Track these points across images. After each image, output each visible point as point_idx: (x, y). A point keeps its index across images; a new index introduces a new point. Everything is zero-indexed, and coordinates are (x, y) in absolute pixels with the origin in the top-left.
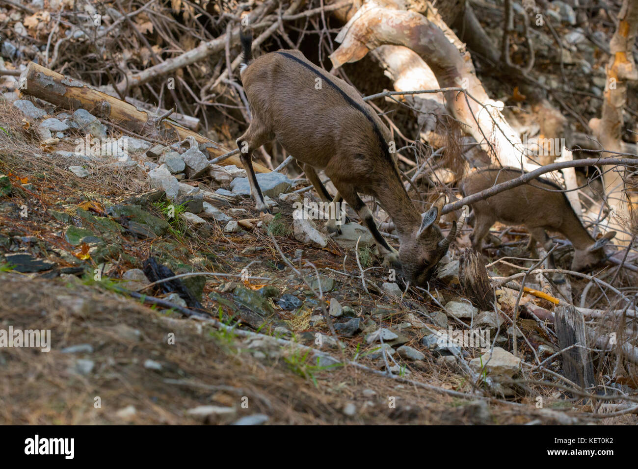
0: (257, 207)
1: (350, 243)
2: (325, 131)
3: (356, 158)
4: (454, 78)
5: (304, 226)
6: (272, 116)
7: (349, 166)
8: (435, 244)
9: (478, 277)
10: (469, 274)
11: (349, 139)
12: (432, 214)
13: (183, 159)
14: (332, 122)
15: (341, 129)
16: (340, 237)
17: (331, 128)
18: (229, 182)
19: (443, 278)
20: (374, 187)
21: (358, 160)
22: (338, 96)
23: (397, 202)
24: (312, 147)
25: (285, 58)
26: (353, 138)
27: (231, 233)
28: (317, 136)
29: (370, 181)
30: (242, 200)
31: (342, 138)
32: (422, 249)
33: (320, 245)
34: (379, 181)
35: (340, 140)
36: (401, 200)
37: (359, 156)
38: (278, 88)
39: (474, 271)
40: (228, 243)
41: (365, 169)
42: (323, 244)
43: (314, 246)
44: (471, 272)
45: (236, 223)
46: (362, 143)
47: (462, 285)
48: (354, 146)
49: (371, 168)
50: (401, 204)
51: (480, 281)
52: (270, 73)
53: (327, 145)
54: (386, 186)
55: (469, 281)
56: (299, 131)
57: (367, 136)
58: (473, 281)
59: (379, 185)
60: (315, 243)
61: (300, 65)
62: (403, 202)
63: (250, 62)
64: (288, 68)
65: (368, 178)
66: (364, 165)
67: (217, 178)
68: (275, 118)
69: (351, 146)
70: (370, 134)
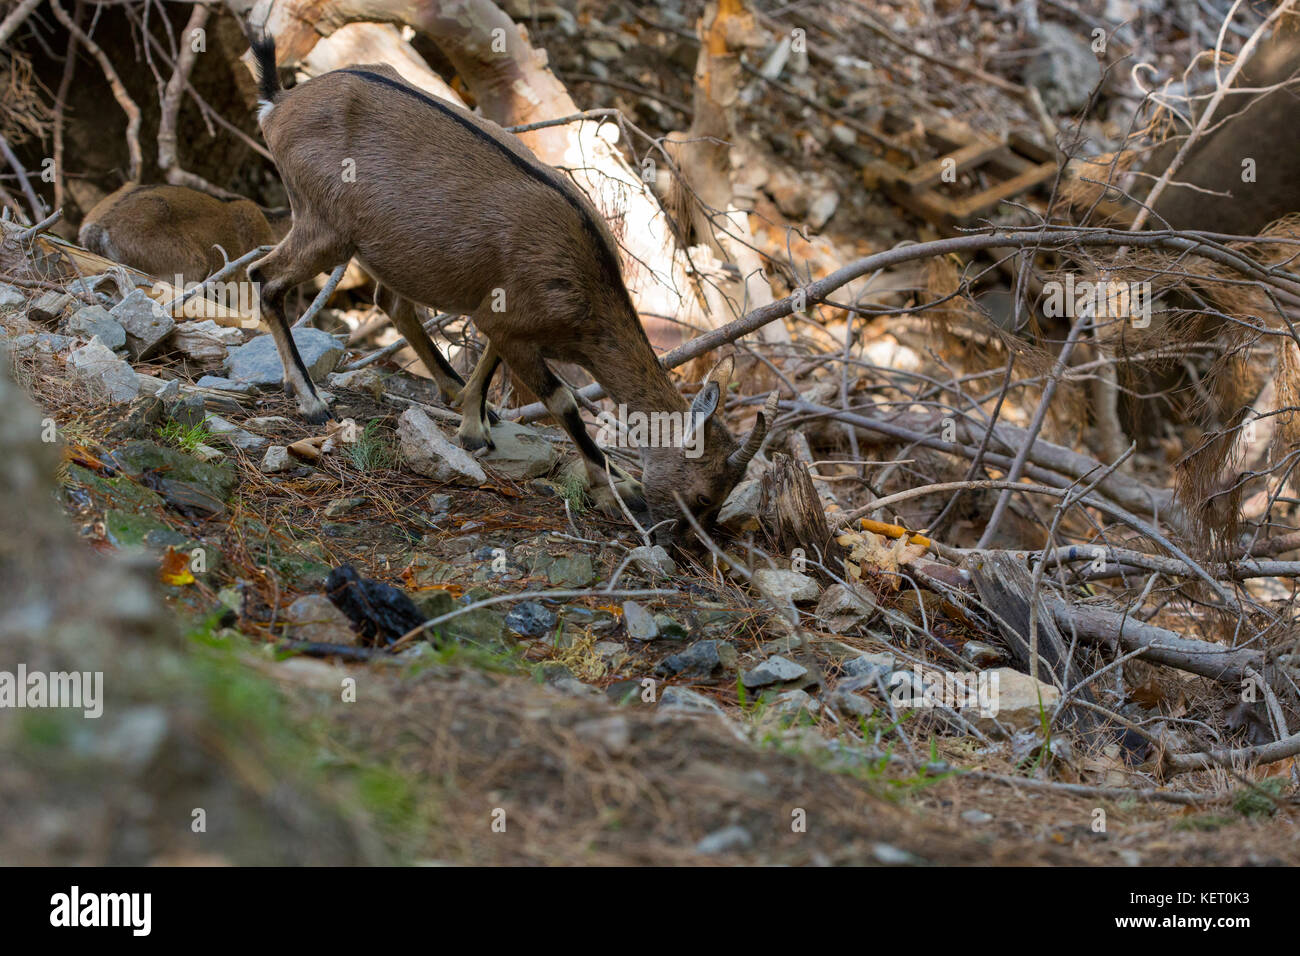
0: (302, 409)
1: (515, 466)
2: (476, 235)
3: (550, 288)
4: (512, 82)
5: (433, 443)
6: (351, 210)
7: (535, 306)
8: (720, 460)
9: (809, 514)
10: (789, 507)
11: (533, 248)
12: (709, 396)
13: (116, 318)
14: (492, 214)
15: (515, 228)
16: (493, 456)
17: (490, 228)
18: (220, 358)
19: (728, 522)
20: (585, 347)
21: (555, 292)
22: (498, 158)
23: (637, 377)
24: (446, 271)
25: (367, 83)
26: (543, 246)
27: (278, 472)
28: (461, 248)
29: (578, 334)
30: (258, 396)
31: (517, 248)
32: (694, 473)
33: (474, 480)
34: (597, 334)
35: (512, 253)
36: (644, 370)
37: (560, 283)
38: (361, 148)
39: (799, 501)
40: (285, 495)
41: (572, 310)
42: (481, 476)
43: (458, 482)
44: (793, 503)
45: (284, 451)
46: (564, 255)
47: (771, 531)
48: (546, 263)
49: (586, 306)
50: (644, 380)
51: (813, 520)
52: (337, 119)
53: (481, 266)
54: (613, 344)
55: (788, 524)
56: (417, 237)
57: (571, 241)
58: (797, 523)
59: (597, 342)
60: (464, 477)
61: (405, 96)
62: (648, 374)
63: (277, 96)
64: (378, 105)
65: (577, 328)
66: (570, 302)
67: (194, 354)
68: (359, 214)
69: (539, 263)
70: (577, 235)
